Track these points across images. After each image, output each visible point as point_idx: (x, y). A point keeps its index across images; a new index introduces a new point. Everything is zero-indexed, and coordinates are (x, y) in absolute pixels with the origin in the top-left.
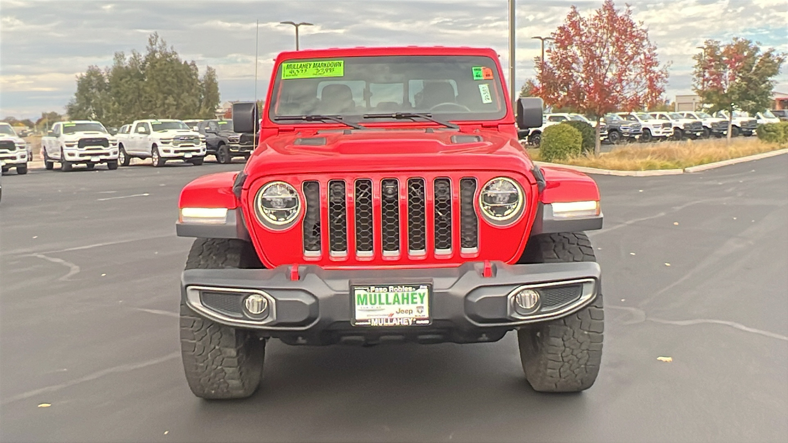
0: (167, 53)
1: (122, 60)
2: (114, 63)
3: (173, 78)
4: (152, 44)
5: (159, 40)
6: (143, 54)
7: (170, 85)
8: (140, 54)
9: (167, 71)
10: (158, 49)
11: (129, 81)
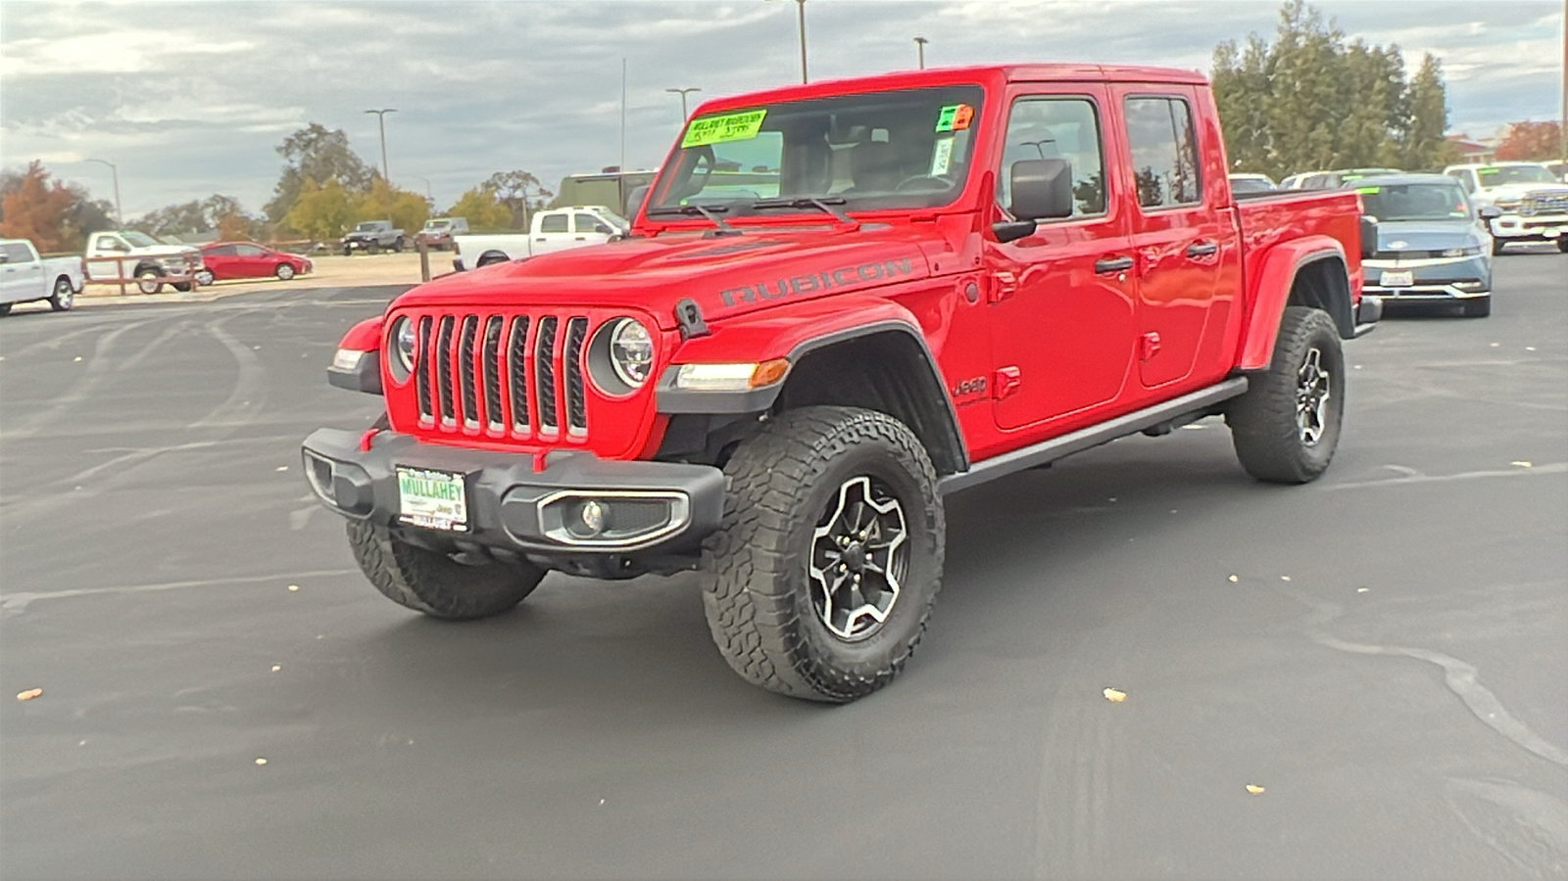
0: (1320, 34)
1: (1231, 57)
2: (1214, 66)
3: (1329, 86)
4: (1288, 21)
5: (1305, 9)
6: (1272, 42)
7: (1320, 101)
8: (1265, 42)
9: (1318, 73)
10: (1302, 29)
11: (1242, 96)
